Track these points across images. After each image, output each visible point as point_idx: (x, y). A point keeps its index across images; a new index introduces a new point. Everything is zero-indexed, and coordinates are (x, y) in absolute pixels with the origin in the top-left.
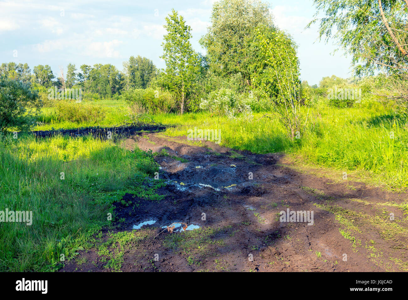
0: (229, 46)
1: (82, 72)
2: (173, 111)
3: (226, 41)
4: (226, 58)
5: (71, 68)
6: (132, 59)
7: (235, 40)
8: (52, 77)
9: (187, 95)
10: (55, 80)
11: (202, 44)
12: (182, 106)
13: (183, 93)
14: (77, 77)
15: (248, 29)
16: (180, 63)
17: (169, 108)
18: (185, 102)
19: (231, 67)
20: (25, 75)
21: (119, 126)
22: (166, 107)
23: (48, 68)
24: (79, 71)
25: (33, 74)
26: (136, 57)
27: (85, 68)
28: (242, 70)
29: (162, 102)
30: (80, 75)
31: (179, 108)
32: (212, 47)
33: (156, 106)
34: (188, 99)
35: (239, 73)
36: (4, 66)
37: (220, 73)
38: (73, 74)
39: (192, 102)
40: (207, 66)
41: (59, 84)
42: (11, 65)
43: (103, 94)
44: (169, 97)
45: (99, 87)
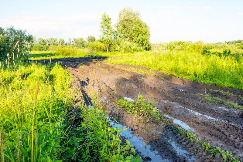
0: (125, 27)
1: (73, 41)
2: (105, 51)
3: (124, 25)
4: (123, 32)
5: (70, 39)
6: (89, 37)
7: (127, 25)
8: (64, 42)
9: (110, 45)
10: (65, 43)
11: (115, 26)
12: (108, 49)
13: (108, 44)
14: (71, 42)
15: (132, 21)
16: (107, 32)
17: (103, 50)
18: (109, 48)
19: (126, 35)
20: (56, 41)
21: (82, 57)
22: (102, 50)
23: (63, 39)
24: (72, 40)
26: (90, 36)
27: (74, 39)
28: (130, 36)
29: (100, 48)
31: (107, 50)
32: (118, 28)
33: (98, 49)
34: (110, 47)
35: (129, 38)
36: (50, 39)
37: (121, 37)
38: (70, 41)
39: (112, 48)
40: (117, 35)
41: (66, 44)
42: (52, 39)
43: (80, 47)
44: (103, 46)
45: (78, 45)
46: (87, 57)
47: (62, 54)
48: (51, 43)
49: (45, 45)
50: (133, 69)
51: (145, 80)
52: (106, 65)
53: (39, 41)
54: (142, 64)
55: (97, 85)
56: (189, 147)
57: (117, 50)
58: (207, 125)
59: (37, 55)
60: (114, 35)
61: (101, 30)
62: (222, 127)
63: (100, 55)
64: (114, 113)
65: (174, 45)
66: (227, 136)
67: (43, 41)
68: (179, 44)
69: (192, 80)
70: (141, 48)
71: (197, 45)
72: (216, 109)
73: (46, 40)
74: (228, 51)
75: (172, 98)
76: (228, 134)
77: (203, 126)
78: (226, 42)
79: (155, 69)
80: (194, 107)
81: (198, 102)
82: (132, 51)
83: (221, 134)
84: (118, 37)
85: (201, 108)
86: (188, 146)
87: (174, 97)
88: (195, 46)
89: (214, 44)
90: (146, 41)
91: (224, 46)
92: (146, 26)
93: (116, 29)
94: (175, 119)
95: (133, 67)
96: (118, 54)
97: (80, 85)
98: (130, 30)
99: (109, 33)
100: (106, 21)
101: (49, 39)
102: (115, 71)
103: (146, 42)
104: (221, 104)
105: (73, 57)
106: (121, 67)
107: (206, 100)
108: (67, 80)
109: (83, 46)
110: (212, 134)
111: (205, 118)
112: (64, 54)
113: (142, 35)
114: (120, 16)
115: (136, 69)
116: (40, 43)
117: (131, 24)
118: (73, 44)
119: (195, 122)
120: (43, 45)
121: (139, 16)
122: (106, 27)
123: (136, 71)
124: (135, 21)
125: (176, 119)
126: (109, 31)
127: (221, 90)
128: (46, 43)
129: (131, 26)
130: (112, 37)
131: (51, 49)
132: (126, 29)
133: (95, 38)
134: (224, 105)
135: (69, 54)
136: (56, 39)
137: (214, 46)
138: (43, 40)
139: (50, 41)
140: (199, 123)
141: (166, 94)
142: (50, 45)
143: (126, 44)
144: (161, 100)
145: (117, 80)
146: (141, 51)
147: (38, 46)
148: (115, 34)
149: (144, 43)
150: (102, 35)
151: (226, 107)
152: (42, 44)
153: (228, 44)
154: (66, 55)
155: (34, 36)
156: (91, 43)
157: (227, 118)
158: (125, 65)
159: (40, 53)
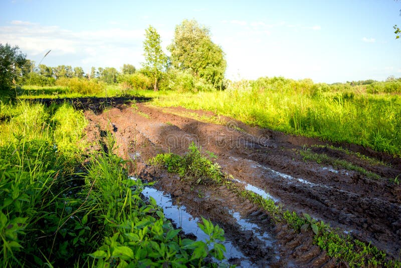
0: (185, 51)
1: (99, 71)
2: (150, 88)
3: (183, 48)
4: (182, 58)
5: (93, 69)
6: (125, 66)
7: (188, 47)
8: (83, 73)
9: (159, 80)
10: (84, 75)
11: (168, 49)
12: (155, 87)
13: (156, 78)
14: (96, 73)
15: (197, 41)
16: (154, 59)
17: (147, 87)
18: (157, 84)
19: (186, 64)
20: (70, 71)
22: (145, 87)
23: (81, 69)
24: (97, 70)
25: (73, 71)
26: (126, 64)
27: (100, 69)
28: (192, 66)
29: (143, 83)
30: (98, 73)
31: (153, 88)
32: (173, 51)
33: (139, 86)
34: (159, 82)
35: (190, 68)
36: (59, 67)
37: (178, 68)
38: (94, 72)
39: (162, 84)
40: (171, 63)
41: (87, 77)
42: (63, 67)
43: (109, 83)
44: (147, 80)
45: (107, 79)
46: (119, 96)
47: (78, 92)
48: (62, 73)
49: (49, 76)
50: (192, 114)
51: (208, 130)
52: (147, 107)
53: (39, 70)
54: (207, 107)
55: (127, 134)
56: (262, 219)
57: (170, 89)
58: (300, 191)
59: (34, 91)
60: (166, 64)
61: (144, 55)
62: (323, 194)
63: (141, 95)
64: (147, 172)
65: (265, 84)
66: (328, 206)
67: (48, 70)
68: (272, 82)
69: (286, 132)
70: (211, 86)
71: (300, 84)
72: (317, 170)
73: (53, 68)
74: (349, 95)
75: (249, 156)
76: (330, 204)
77: (292, 194)
78: (348, 82)
79: (228, 115)
80: (283, 169)
81: (290, 160)
82: (196, 90)
83: (320, 204)
84: (173, 67)
85: (294, 169)
86: (260, 217)
87: (253, 154)
88: (297, 85)
89: (329, 85)
90: (219, 76)
91: (345, 88)
92: (220, 51)
93: (169, 54)
94: (249, 185)
95: (192, 112)
96: (172, 94)
97: (98, 134)
98: (192, 56)
99: (158, 60)
100: (154, 40)
101: (57, 66)
102: (161, 117)
103: (219, 78)
104: (326, 163)
105: (96, 96)
106: (173, 111)
107: (303, 157)
108: (79, 127)
109: (115, 81)
110: (306, 205)
111: (298, 181)
112: (82, 92)
113: (213, 66)
114: (177, 33)
115: (197, 115)
116: (42, 74)
117: (196, 46)
118: (99, 78)
119: (280, 187)
120: (46, 76)
121: (210, 34)
122: (153, 49)
123: (195, 117)
124: (201, 42)
125: (251, 184)
126: (158, 57)
127: (330, 145)
128: (52, 74)
129: (195, 50)
130: (163, 67)
131: (60, 83)
132: (186, 53)
133: (136, 68)
134: (331, 164)
135: (90, 92)
136: (71, 68)
137: (329, 88)
138: (47, 68)
139: (59, 71)
140: (285, 189)
141: (240, 150)
142: (59, 78)
143: (186, 79)
144: (230, 157)
145: (162, 127)
146: (211, 91)
147: (37, 77)
148: (168, 63)
149: (216, 78)
150: (145, 62)
151: (334, 168)
152: (45, 74)
153: (351, 85)
154: (84, 93)
155: (33, 62)
156: (127, 75)
157: (334, 183)
158: (179, 109)
159: (41, 88)
